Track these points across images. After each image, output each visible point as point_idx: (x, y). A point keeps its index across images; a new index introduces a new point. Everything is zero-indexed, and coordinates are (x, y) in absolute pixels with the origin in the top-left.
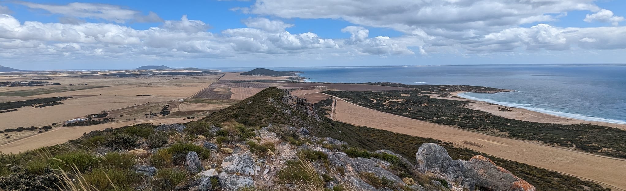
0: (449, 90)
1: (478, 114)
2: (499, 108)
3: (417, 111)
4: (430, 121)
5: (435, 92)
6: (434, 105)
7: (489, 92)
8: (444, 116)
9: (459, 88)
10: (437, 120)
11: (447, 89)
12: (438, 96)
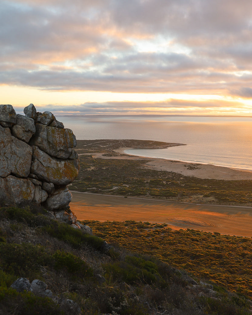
0: (110, 147)
1: (165, 176)
2: (185, 166)
3: (84, 180)
4: (109, 193)
5: (95, 149)
6: (104, 168)
7: (158, 147)
8: (125, 183)
9: (123, 143)
10: (118, 190)
11: (108, 145)
12: (103, 155)
